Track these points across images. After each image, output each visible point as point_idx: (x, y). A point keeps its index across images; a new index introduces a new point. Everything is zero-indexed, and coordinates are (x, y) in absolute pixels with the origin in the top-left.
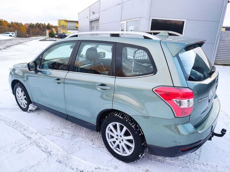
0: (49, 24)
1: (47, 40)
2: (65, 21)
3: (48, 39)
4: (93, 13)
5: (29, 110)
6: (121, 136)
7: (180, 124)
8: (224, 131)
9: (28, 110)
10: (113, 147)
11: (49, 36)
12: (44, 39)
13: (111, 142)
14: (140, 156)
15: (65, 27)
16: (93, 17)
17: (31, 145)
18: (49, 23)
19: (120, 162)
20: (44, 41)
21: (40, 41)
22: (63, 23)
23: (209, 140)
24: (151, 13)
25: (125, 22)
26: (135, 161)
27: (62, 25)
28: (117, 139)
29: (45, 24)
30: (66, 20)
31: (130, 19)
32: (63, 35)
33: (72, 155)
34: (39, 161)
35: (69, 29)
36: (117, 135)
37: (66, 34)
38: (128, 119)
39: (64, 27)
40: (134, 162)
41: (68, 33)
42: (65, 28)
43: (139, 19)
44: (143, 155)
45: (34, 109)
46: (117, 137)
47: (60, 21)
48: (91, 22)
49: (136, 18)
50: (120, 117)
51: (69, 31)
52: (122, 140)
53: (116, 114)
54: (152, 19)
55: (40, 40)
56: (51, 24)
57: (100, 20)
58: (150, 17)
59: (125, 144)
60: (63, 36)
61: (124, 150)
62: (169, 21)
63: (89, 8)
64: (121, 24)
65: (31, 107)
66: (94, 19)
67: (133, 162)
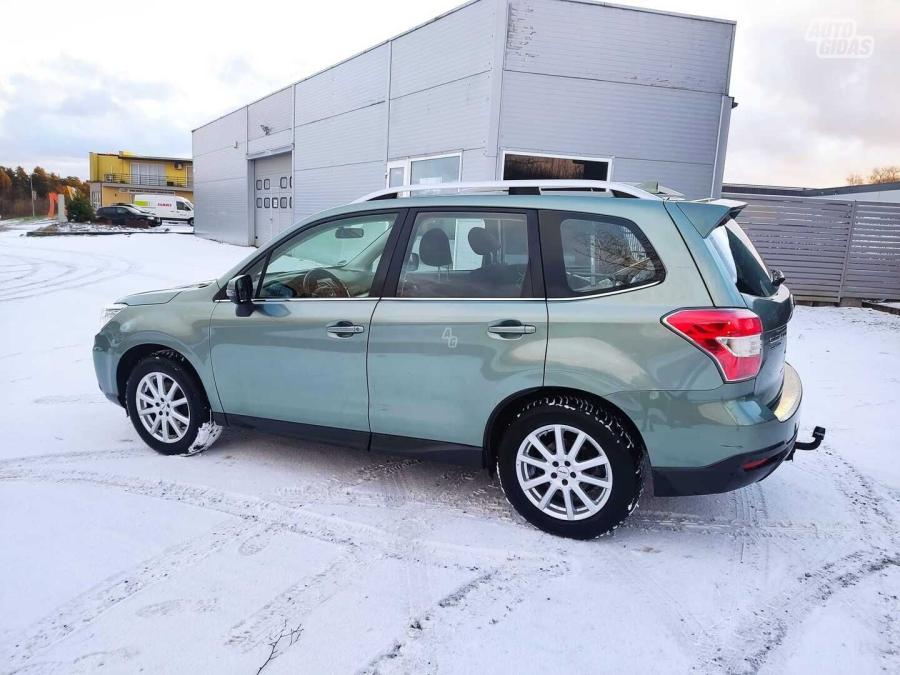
0: (37, 170)
1: (60, 234)
2: (119, 158)
3: (66, 229)
4: (267, 130)
5: (197, 447)
6: (567, 464)
7: (731, 399)
8: (819, 433)
9: (191, 449)
10: (542, 504)
11: (70, 218)
12: (46, 229)
13: (531, 490)
14: (630, 507)
15: (123, 182)
16: (265, 146)
17: (271, 532)
18: (41, 166)
19: (567, 543)
20: (49, 235)
21: (31, 238)
22: (112, 167)
23: (788, 459)
24: (502, 136)
25: (406, 164)
26: (615, 528)
27: (107, 176)
28: (554, 476)
29: (20, 169)
30: (126, 154)
31: (426, 155)
32: (119, 211)
33: (420, 541)
34: (334, 562)
35: (140, 191)
36: (556, 464)
37: (130, 209)
38: (589, 408)
39: (113, 182)
40: (611, 530)
41: (140, 203)
42: (123, 185)
43: (460, 154)
44: (637, 505)
45: (211, 440)
46: (554, 470)
47: (97, 159)
48: (253, 162)
49: (448, 152)
50: (567, 407)
51: (139, 197)
52: (573, 475)
53: (551, 401)
54: (506, 156)
55: (30, 234)
56: (48, 171)
57: (295, 156)
58: (499, 149)
59: (582, 485)
60: (120, 214)
61: (577, 503)
62: (547, 160)
63: (245, 111)
64: (388, 171)
65: (206, 434)
66: (270, 154)
67: (608, 533)
